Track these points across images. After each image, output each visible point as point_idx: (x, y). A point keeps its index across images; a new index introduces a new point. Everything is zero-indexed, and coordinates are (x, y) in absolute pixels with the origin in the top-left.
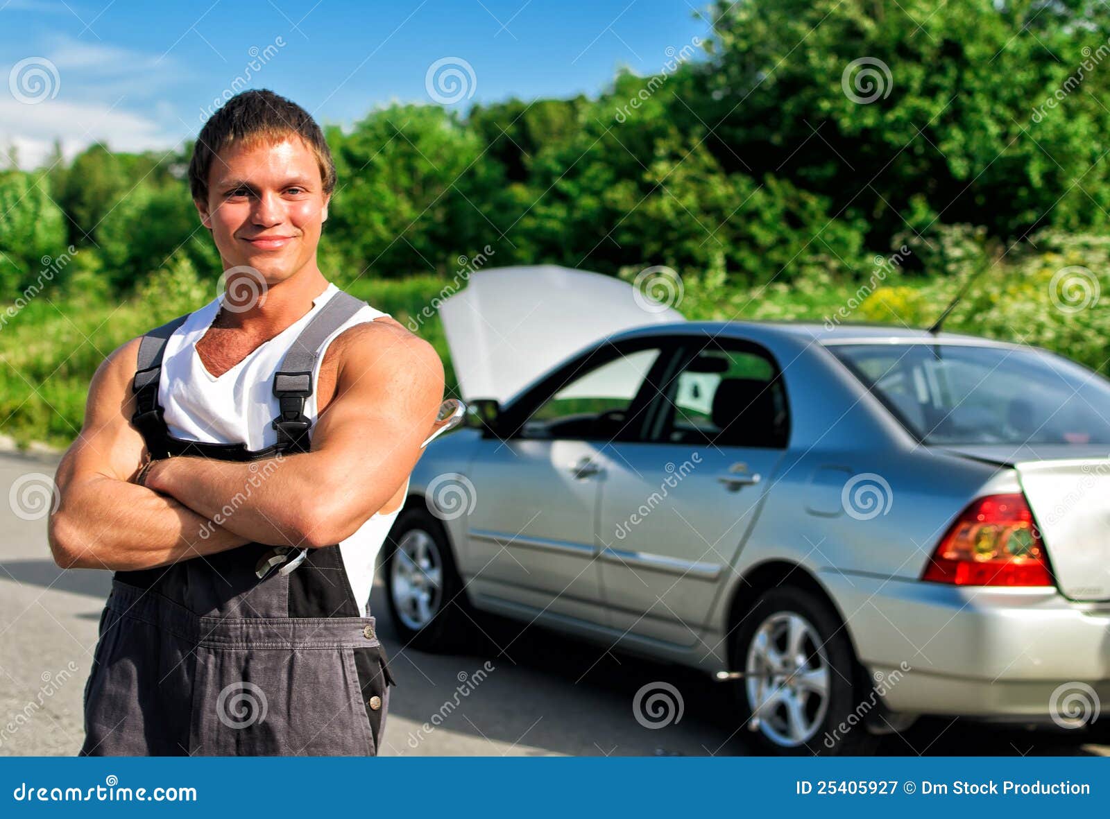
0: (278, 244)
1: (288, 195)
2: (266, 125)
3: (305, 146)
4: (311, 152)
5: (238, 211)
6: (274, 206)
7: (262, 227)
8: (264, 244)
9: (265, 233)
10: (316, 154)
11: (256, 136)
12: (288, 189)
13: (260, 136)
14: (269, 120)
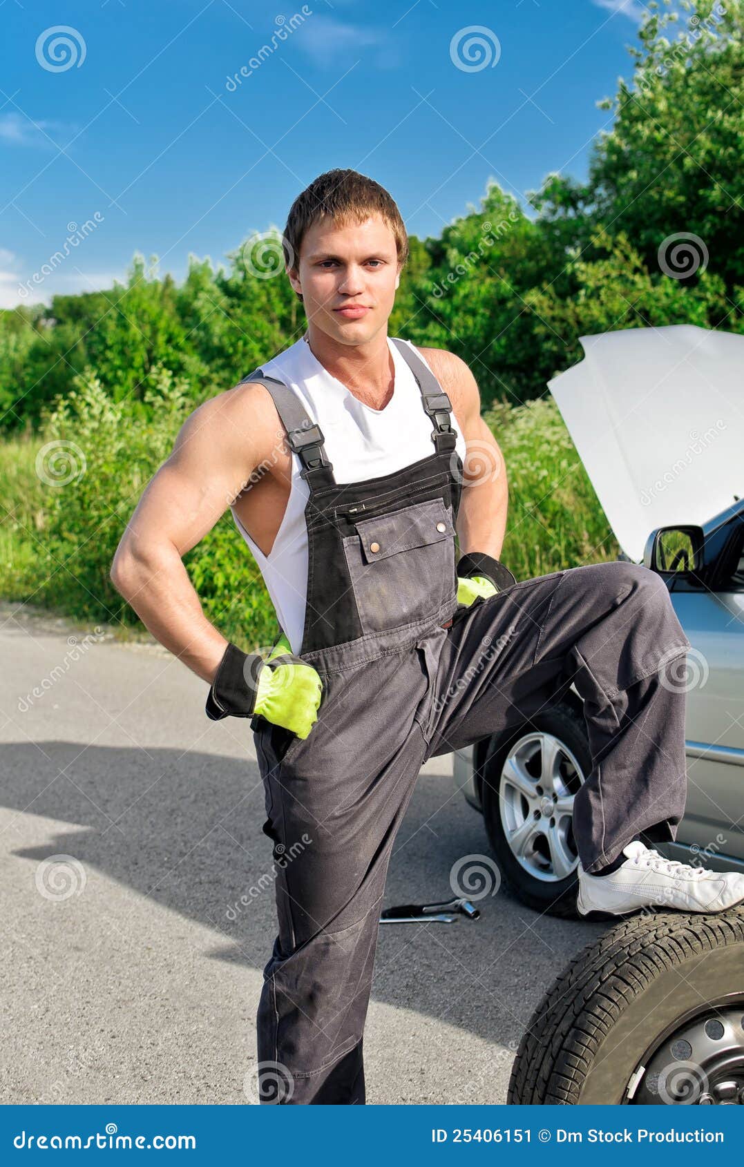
0: (361, 311)
1: (369, 266)
2: (353, 205)
3: (386, 222)
4: (390, 229)
5: (327, 280)
6: (357, 276)
7: (346, 295)
8: (350, 312)
9: (350, 301)
10: (395, 231)
11: (345, 216)
12: (370, 262)
13: (348, 215)
14: (356, 201)
